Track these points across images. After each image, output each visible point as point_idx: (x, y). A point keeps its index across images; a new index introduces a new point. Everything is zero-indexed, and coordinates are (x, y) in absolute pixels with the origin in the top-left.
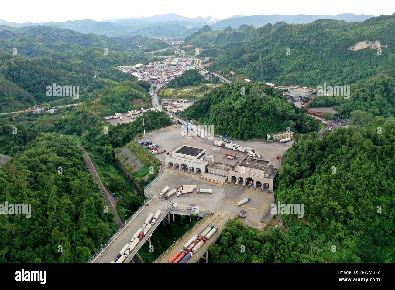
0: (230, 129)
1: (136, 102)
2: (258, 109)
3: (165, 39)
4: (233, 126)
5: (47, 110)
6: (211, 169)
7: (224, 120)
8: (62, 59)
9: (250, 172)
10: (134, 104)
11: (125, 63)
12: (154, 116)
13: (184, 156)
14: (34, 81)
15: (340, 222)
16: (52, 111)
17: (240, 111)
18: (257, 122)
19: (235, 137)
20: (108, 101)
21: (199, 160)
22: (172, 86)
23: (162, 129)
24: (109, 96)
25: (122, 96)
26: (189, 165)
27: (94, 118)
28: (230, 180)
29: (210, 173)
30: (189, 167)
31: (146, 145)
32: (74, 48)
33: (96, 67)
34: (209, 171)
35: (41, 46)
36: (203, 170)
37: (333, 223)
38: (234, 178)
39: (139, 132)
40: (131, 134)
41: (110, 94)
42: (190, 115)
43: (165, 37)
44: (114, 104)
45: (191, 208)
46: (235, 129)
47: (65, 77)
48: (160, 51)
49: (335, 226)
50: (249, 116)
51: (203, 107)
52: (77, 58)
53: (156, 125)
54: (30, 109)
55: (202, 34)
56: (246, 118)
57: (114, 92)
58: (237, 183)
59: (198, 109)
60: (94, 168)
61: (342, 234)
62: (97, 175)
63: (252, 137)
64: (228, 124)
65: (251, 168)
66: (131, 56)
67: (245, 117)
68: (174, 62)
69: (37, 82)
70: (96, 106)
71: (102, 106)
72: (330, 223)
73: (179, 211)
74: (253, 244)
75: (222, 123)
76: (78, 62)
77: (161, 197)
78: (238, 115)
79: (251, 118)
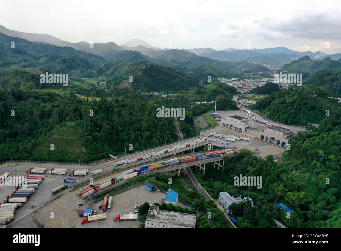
0: (279, 115)
1: (219, 96)
2: (305, 104)
3: (269, 66)
4: (281, 114)
5: (162, 95)
6: (249, 130)
7: (275, 109)
8: (181, 69)
9: (273, 133)
10: (217, 97)
11: (225, 77)
12: (226, 102)
13: (233, 119)
14: (158, 78)
15: (320, 162)
16: (164, 96)
17: (290, 104)
18: (302, 114)
19: (280, 121)
20: (200, 93)
21: (242, 123)
22: (253, 92)
23: (229, 111)
24: (202, 90)
25: (210, 91)
26: (235, 126)
27: (187, 101)
28: (259, 138)
29: (248, 133)
30: (234, 127)
31: (213, 115)
32: (192, 65)
33: (203, 77)
34: (248, 132)
35: (170, 62)
36: (243, 130)
37: (314, 161)
38: (262, 137)
39: (212, 109)
40: (207, 110)
41: (203, 89)
42: (255, 107)
43: (269, 65)
44: (204, 95)
45: (224, 143)
46: (282, 116)
47: (178, 78)
48: (258, 73)
49: (315, 164)
50: (296, 108)
51: (267, 102)
52: (191, 70)
53: (226, 108)
54: (152, 93)
55: (300, 63)
56: (293, 110)
57: (206, 88)
58: (264, 141)
59: (262, 104)
60: (177, 122)
61: (320, 170)
62: (178, 125)
63: (295, 123)
64: (278, 112)
65: (275, 130)
66: (232, 74)
67: (293, 108)
68: (265, 80)
69: (160, 78)
70: (192, 95)
71: (195, 95)
72: (312, 161)
73: (216, 143)
74: (253, 162)
75: (274, 111)
76: (191, 72)
77: (209, 136)
78: (287, 107)
79: (298, 110)
